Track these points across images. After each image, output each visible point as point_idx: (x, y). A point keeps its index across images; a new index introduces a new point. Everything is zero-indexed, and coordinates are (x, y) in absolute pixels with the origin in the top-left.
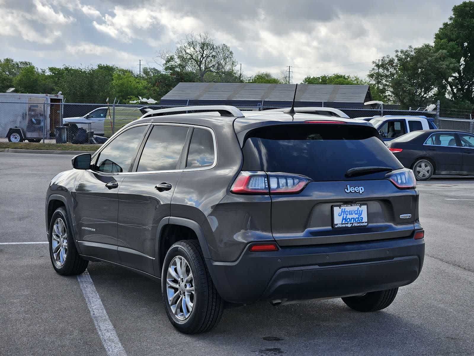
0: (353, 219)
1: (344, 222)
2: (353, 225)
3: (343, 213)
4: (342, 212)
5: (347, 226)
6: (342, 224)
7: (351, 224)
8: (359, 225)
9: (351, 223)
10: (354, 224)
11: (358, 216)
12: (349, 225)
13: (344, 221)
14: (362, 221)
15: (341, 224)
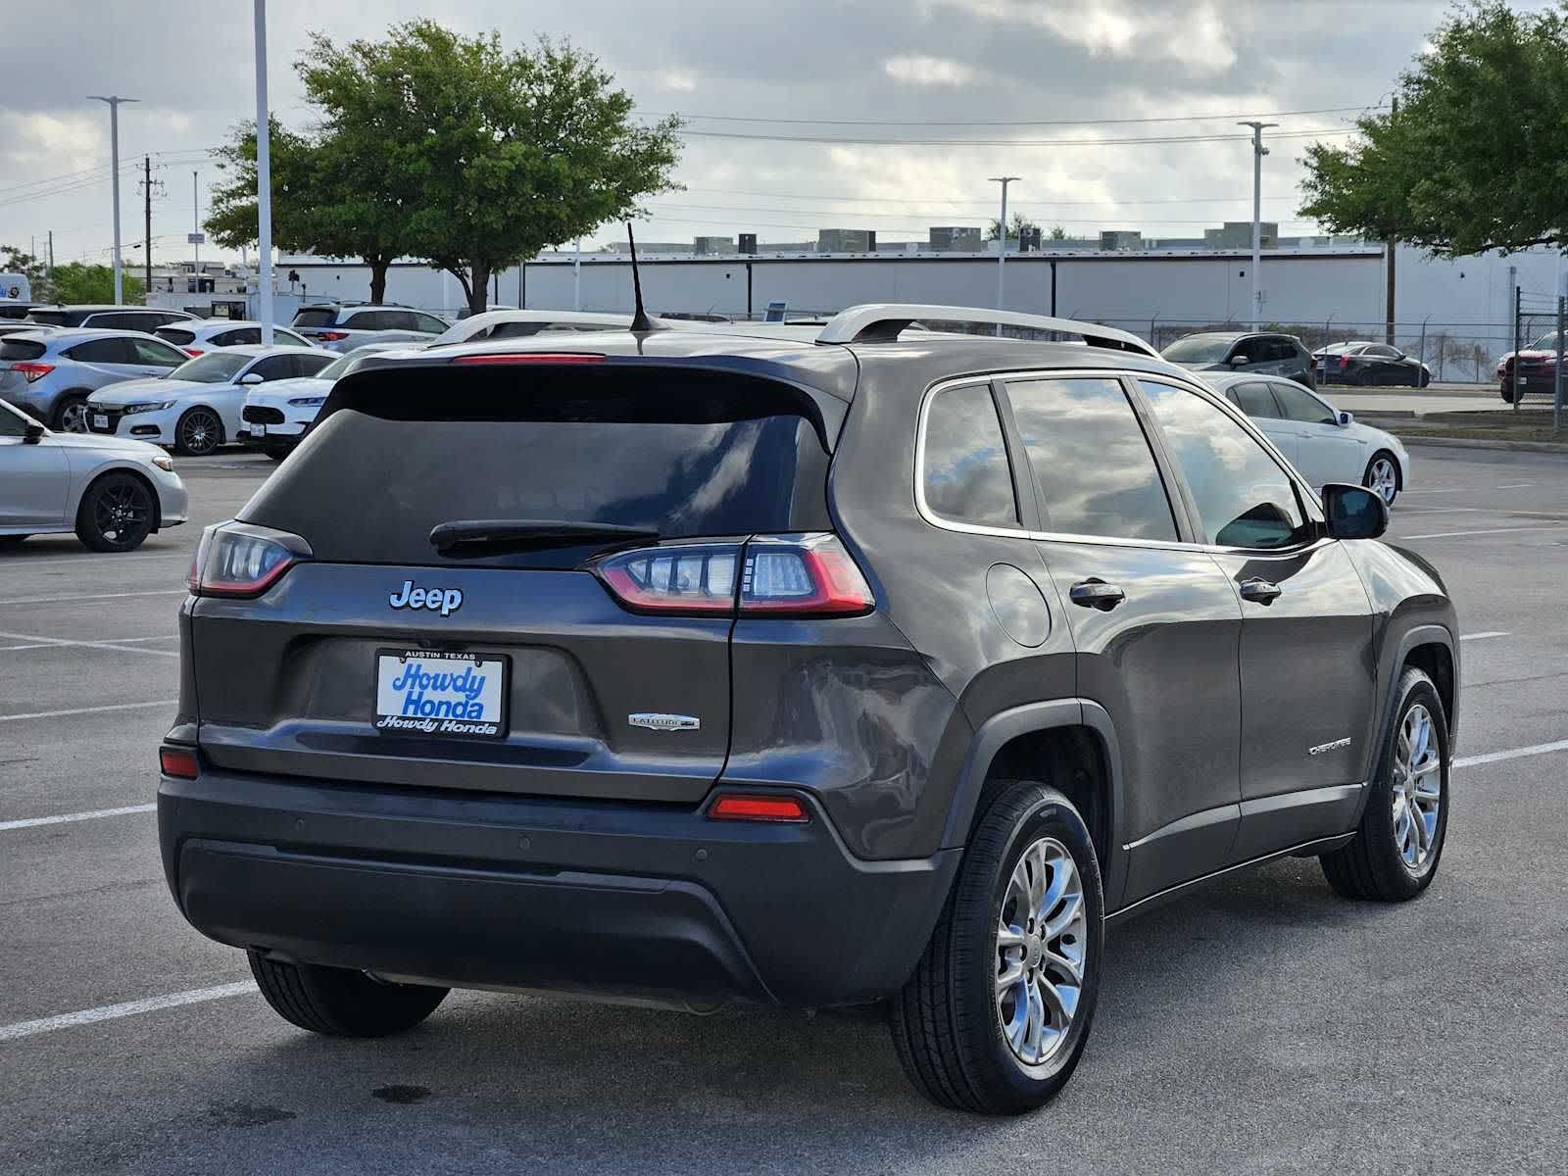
0: (444, 707)
1: (410, 714)
2: (442, 729)
3: (410, 681)
4: (408, 675)
5: (419, 727)
6: (404, 719)
7: (436, 724)
8: (464, 729)
9: (436, 720)
10: (446, 724)
11: (467, 696)
12: (428, 727)
13: (412, 708)
14: (478, 716)
15: (399, 718)
